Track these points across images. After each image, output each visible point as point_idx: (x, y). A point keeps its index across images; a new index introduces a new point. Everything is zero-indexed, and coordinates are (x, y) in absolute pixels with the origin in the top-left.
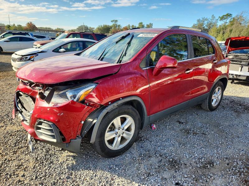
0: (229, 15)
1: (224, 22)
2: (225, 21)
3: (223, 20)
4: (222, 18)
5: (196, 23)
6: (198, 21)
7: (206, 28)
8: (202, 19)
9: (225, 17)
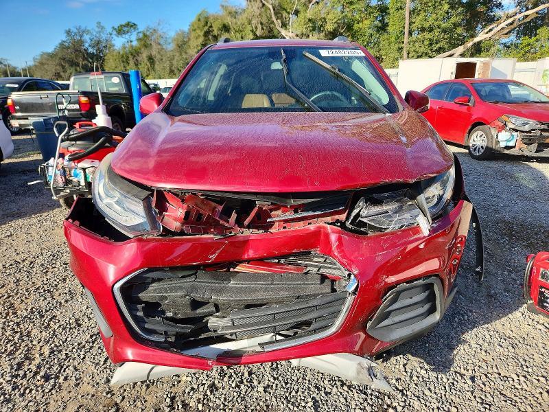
0: (132, 26)
1: (126, 40)
2: (127, 36)
3: (124, 36)
4: (120, 31)
5: (64, 39)
6: (68, 33)
7: (90, 50)
8: (75, 30)
9: (125, 29)
